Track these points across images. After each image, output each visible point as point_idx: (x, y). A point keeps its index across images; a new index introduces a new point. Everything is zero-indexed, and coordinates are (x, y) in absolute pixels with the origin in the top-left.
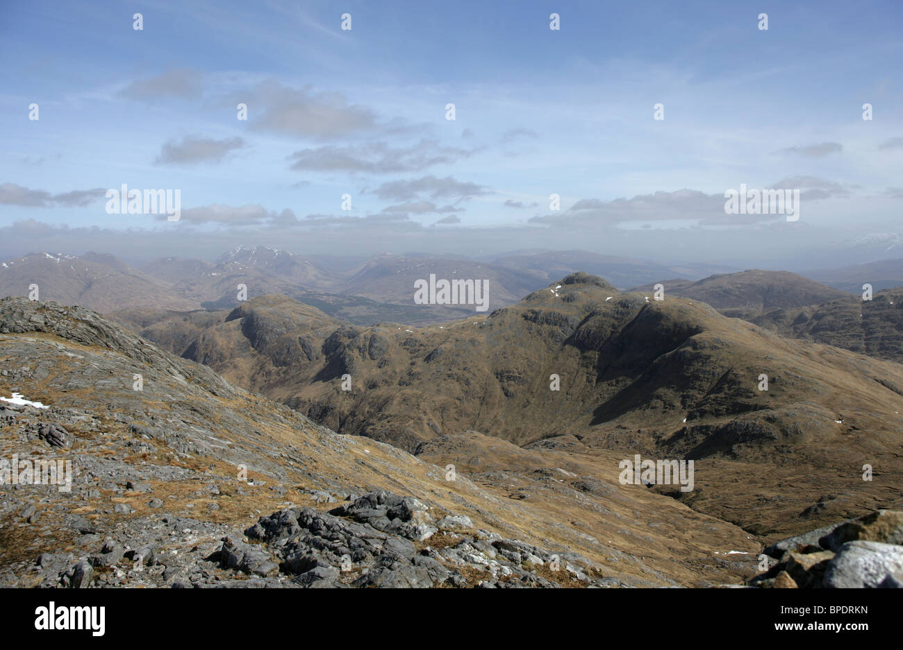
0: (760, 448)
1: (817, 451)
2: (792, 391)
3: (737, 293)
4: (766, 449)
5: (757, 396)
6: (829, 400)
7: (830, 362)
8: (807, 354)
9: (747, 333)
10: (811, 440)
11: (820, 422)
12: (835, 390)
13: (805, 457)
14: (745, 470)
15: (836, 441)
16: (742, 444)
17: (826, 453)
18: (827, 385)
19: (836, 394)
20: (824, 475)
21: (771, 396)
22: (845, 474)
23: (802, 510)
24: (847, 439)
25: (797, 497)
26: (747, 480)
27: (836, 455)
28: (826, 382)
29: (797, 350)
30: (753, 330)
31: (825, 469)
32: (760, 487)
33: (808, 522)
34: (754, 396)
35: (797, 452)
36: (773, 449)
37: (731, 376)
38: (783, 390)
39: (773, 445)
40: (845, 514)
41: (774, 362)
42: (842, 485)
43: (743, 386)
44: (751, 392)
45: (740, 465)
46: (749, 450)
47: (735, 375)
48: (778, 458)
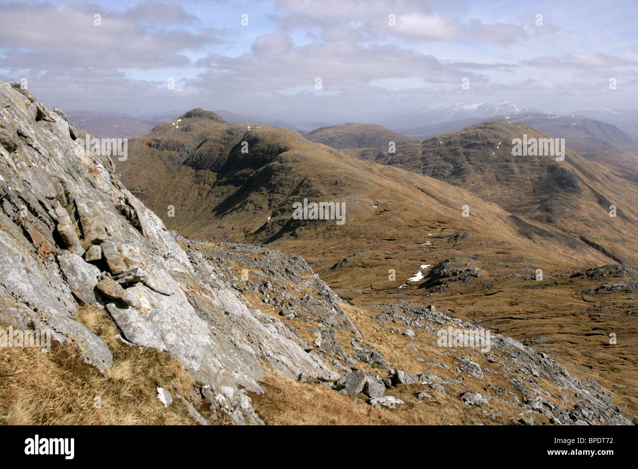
0: (315, 229)
1: (355, 227)
2: (349, 190)
3: (340, 140)
4: (319, 229)
5: (323, 195)
6: (374, 195)
7: (387, 176)
8: (370, 170)
9: (325, 153)
10: (352, 220)
11: (360, 207)
12: (380, 188)
13: (346, 232)
14: (300, 245)
15: (370, 219)
16: (303, 228)
17: (361, 228)
18: (374, 184)
19: (380, 190)
20: (357, 243)
21: (334, 194)
22: (371, 241)
23: (332, 266)
24: (378, 218)
25: (333, 259)
26: (301, 252)
27: (368, 229)
28: (375, 183)
29: (363, 167)
30: (331, 152)
31: (358, 239)
32: (309, 256)
33: (334, 273)
34: (321, 195)
35: (341, 229)
36: (325, 228)
37: (305, 182)
38: (342, 190)
39: (325, 225)
40: (360, 264)
41: (338, 170)
42: (367, 248)
43: (313, 188)
44: (319, 193)
45: (299, 242)
46: (307, 231)
47: (309, 181)
48: (327, 235)
